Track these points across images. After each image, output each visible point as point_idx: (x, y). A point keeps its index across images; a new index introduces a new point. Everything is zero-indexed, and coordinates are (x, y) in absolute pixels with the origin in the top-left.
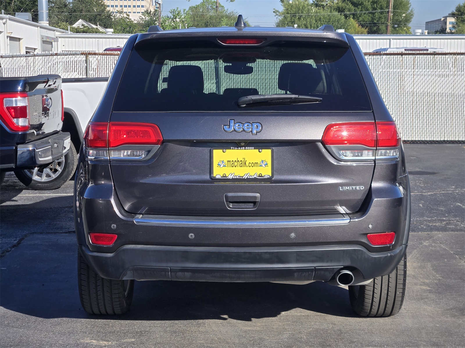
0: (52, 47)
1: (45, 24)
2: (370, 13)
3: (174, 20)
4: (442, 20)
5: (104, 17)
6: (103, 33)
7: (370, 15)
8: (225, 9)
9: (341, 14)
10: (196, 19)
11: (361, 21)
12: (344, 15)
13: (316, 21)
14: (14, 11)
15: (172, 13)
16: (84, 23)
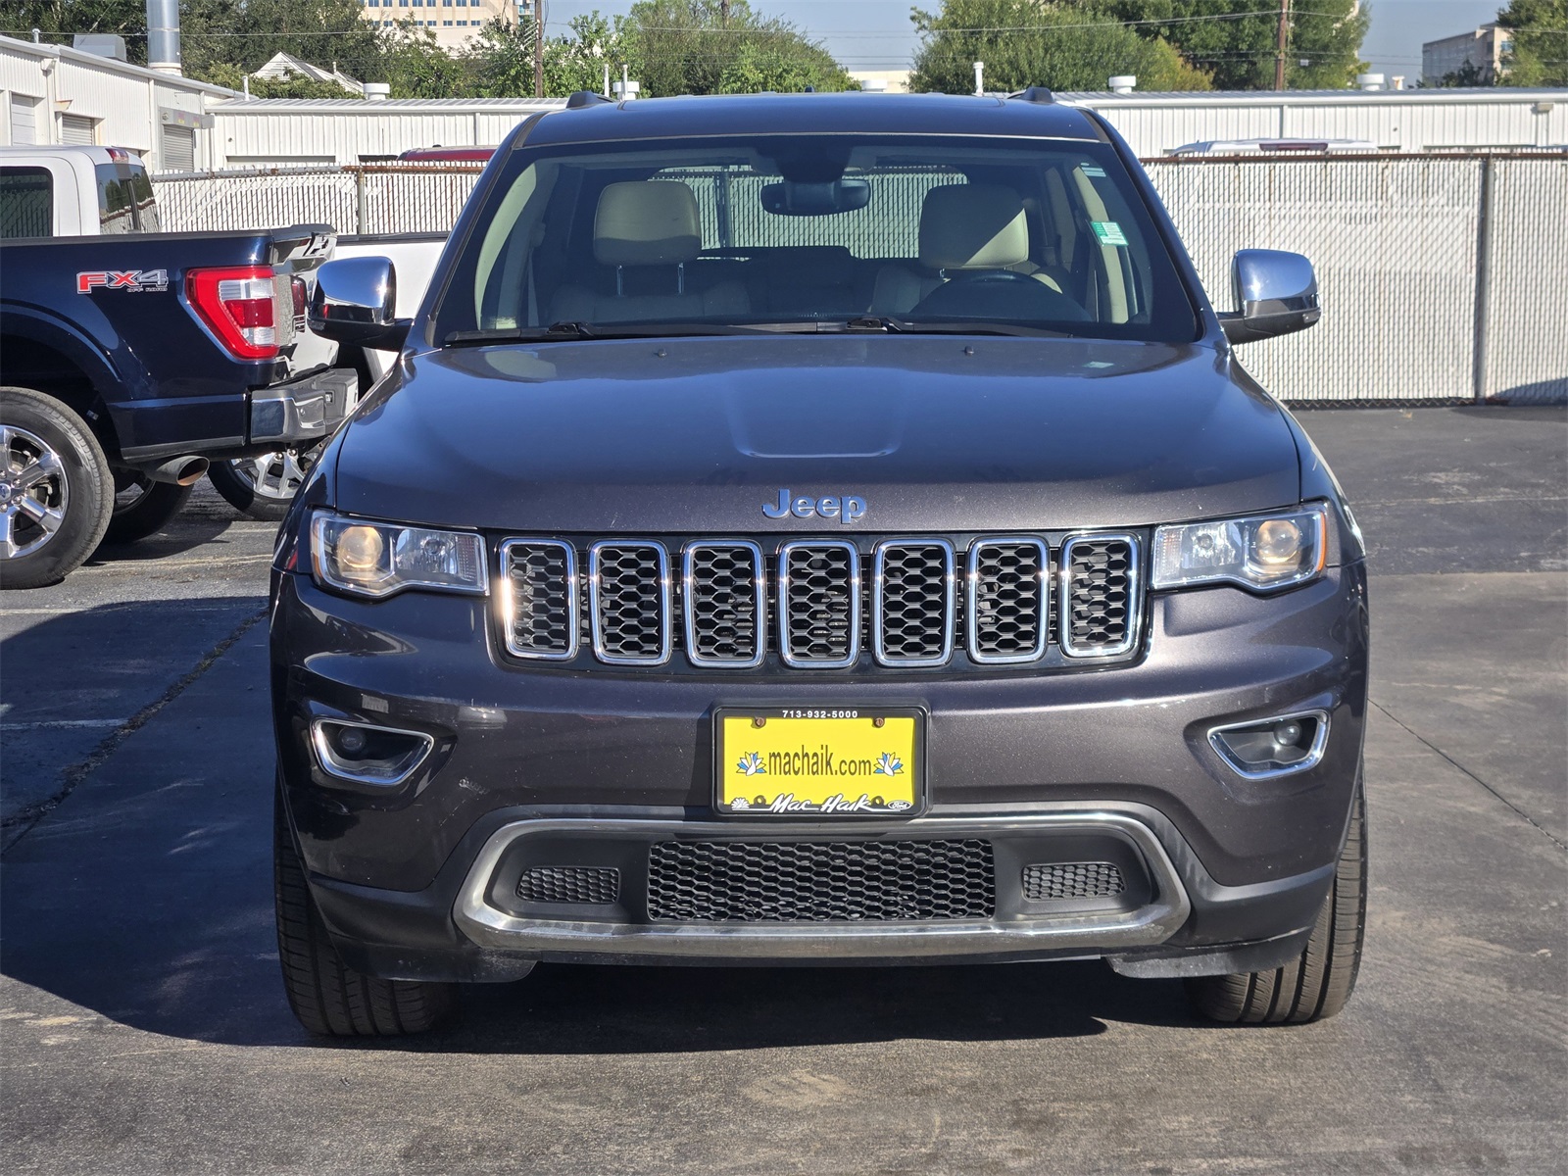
0: (194, 145)
1: (168, 72)
2: (1225, 20)
3: (587, 52)
4: (1478, 36)
5: (351, 43)
6: (354, 96)
7: (1228, 26)
8: (751, 10)
9: (1127, 26)
10: (656, 45)
11: (1196, 47)
12: (1136, 31)
13: (1046, 51)
14: (61, 28)
15: (580, 29)
16: (293, 66)
